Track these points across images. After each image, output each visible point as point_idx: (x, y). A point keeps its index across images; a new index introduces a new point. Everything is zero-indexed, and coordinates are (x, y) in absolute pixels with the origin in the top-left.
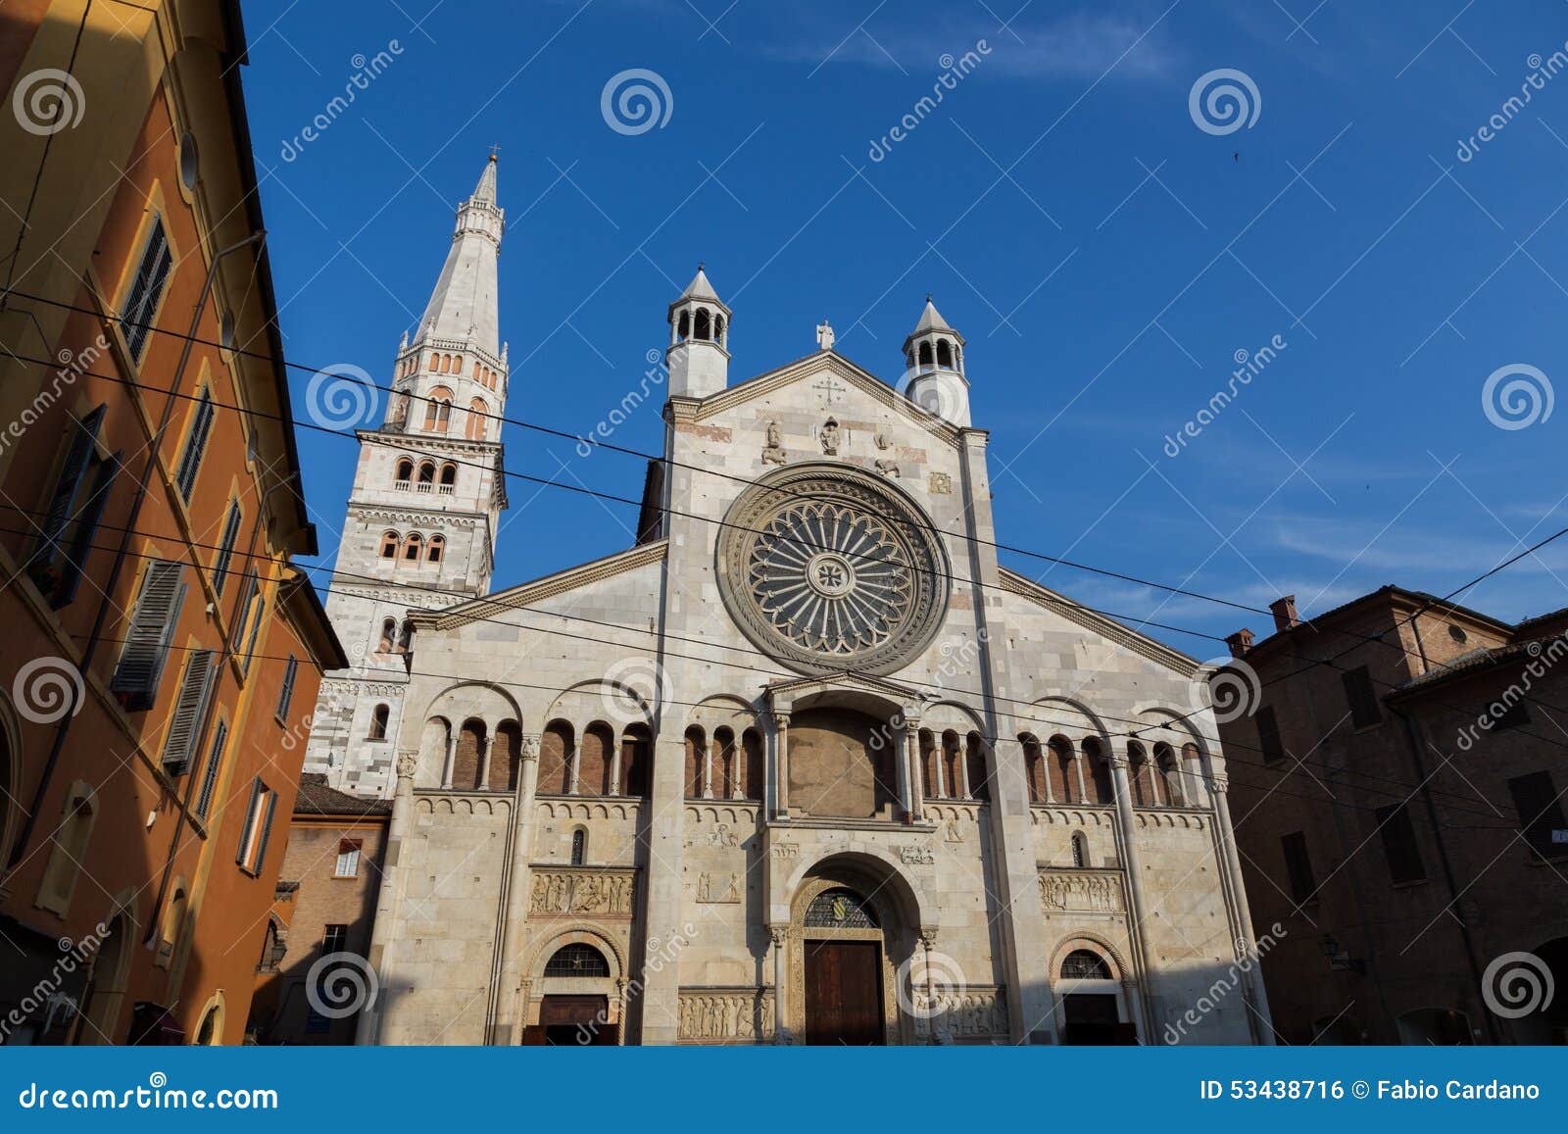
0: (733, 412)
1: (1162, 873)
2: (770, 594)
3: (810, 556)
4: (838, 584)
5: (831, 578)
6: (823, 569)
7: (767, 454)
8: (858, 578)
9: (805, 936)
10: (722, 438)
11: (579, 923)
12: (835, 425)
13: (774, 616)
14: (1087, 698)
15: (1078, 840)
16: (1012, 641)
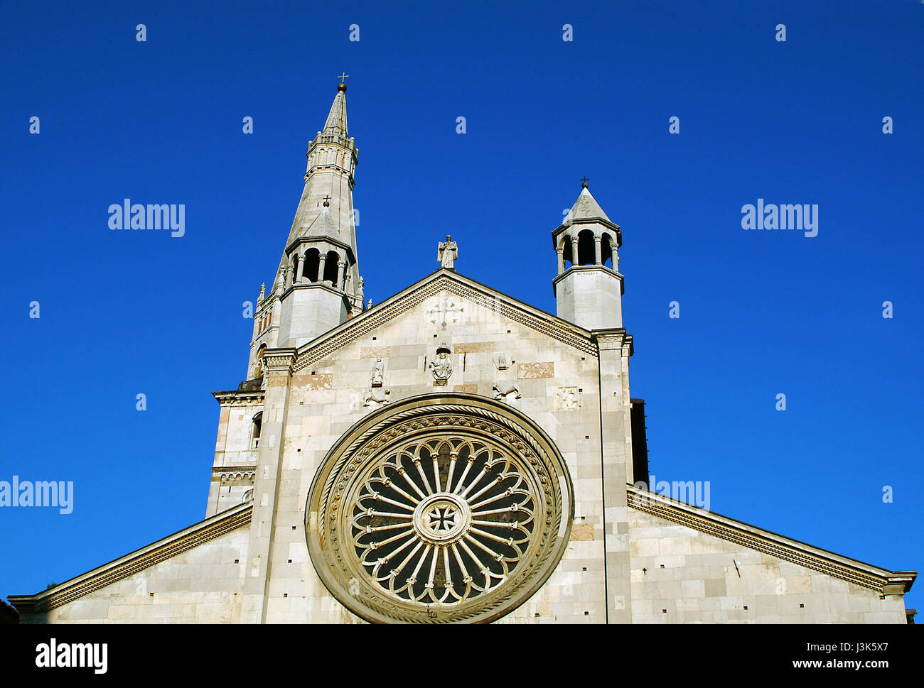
0: (336, 355)
2: (372, 546)
4: (450, 526)
5: (442, 520)
6: (434, 512)
7: (369, 396)
8: (474, 518)
10: (322, 385)
12: (448, 351)
13: (376, 570)
16: (645, 570)
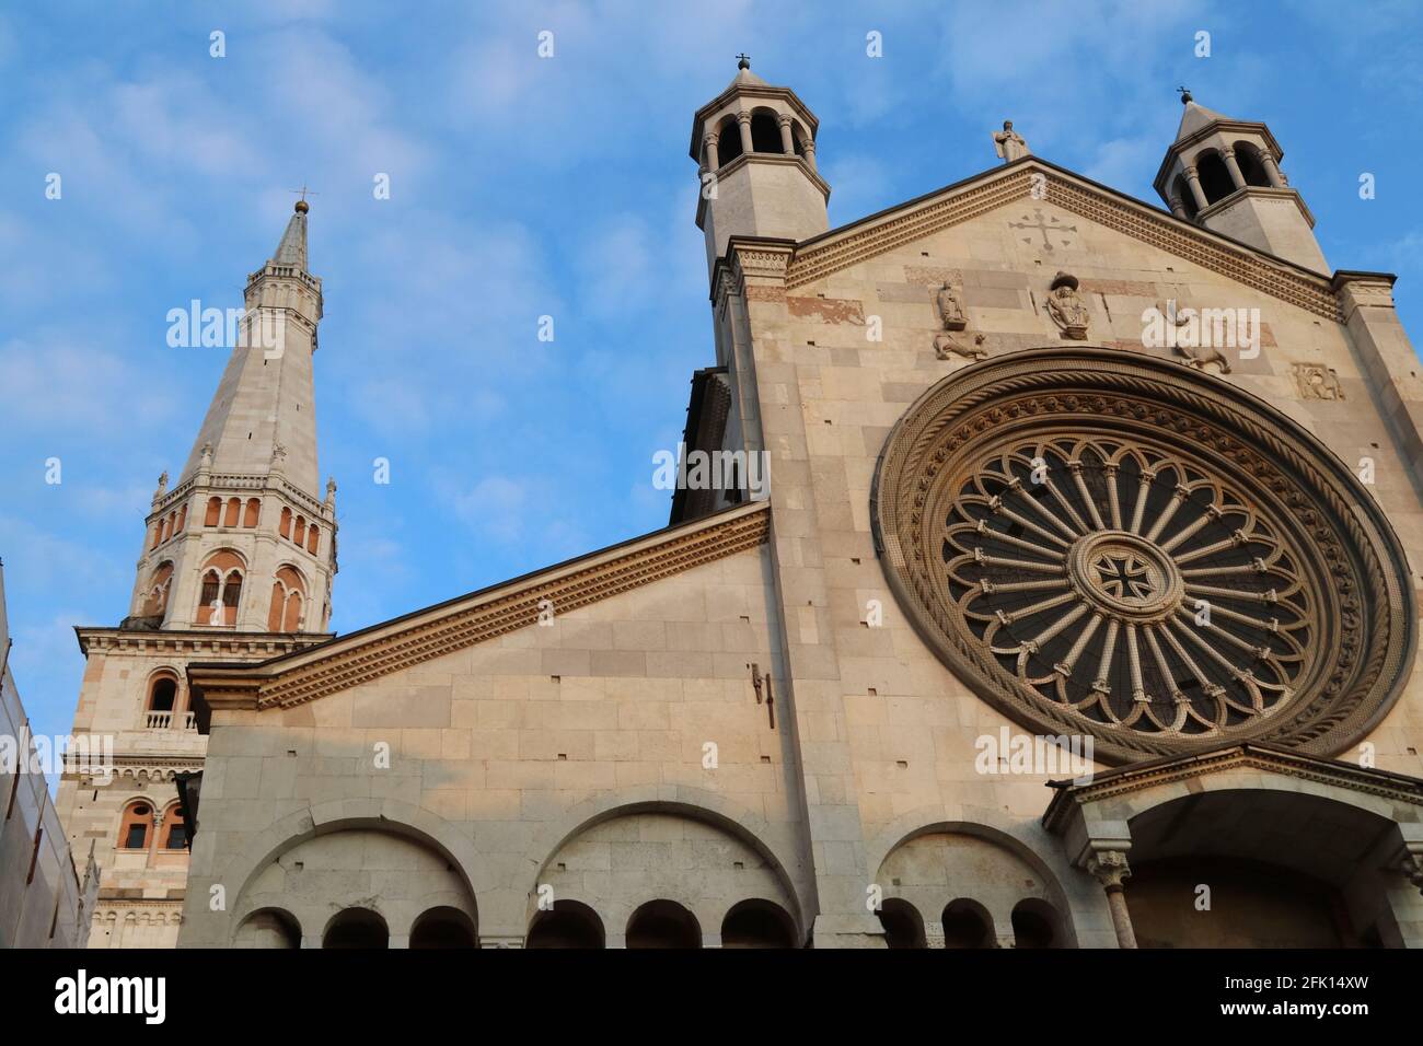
0: (857, 272)
2: (1002, 617)
3: (1069, 541)
4: (1145, 592)
6: (1103, 563)
7: (944, 342)
8: (1187, 579)
10: (845, 318)
13: (1022, 661)
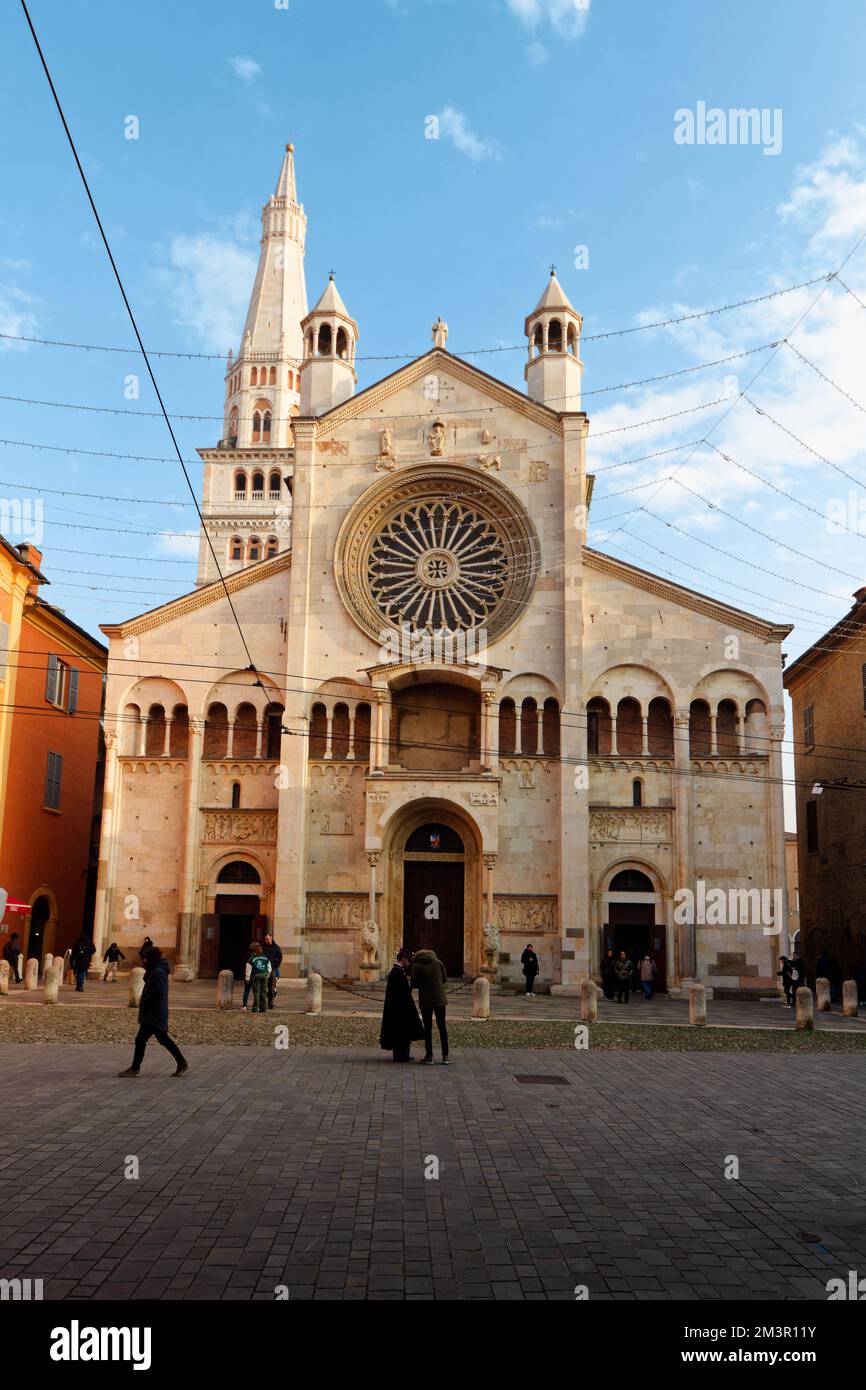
1: (711, 810)
2: (385, 590)
3: (420, 552)
4: (444, 575)
5: (437, 569)
6: (431, 563)
7: (377, 463)
8: (462, 570)
9: (404, 858)
10: (341, 451)
11: (236, 848)
12: (441, 426)
14: (658, 663)
15: (637, 784)
16: (592, 616)
